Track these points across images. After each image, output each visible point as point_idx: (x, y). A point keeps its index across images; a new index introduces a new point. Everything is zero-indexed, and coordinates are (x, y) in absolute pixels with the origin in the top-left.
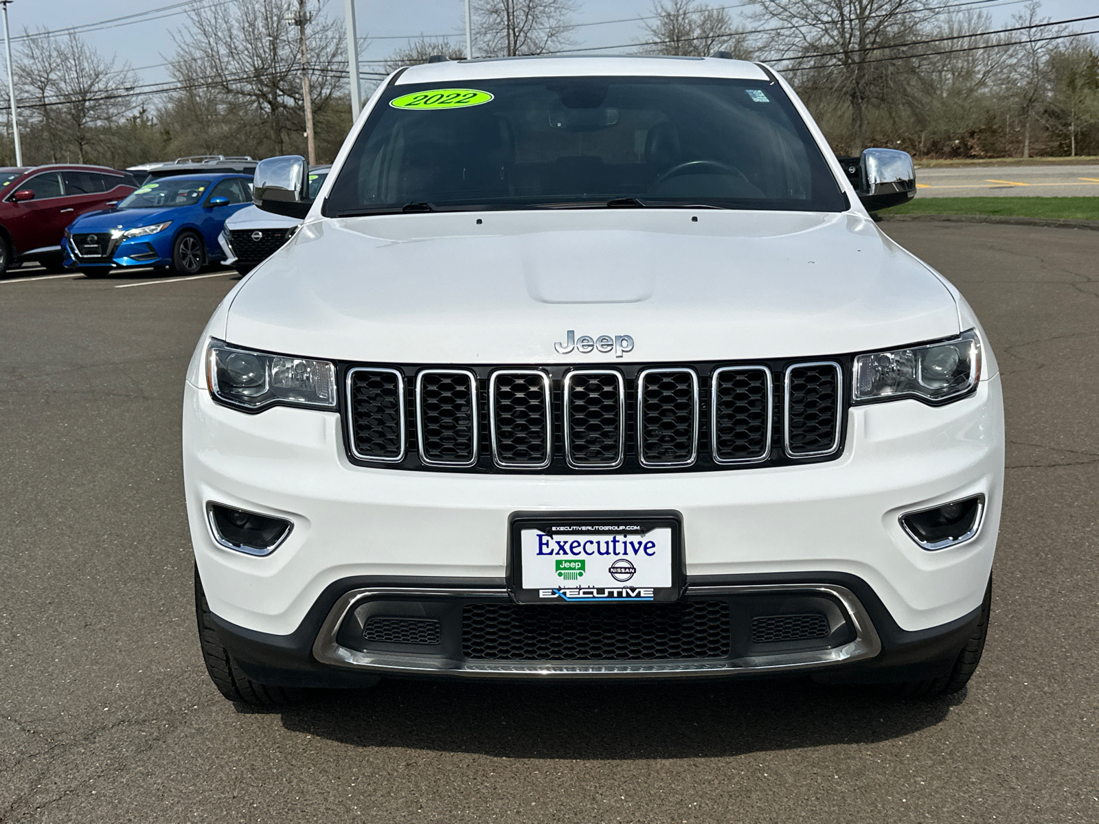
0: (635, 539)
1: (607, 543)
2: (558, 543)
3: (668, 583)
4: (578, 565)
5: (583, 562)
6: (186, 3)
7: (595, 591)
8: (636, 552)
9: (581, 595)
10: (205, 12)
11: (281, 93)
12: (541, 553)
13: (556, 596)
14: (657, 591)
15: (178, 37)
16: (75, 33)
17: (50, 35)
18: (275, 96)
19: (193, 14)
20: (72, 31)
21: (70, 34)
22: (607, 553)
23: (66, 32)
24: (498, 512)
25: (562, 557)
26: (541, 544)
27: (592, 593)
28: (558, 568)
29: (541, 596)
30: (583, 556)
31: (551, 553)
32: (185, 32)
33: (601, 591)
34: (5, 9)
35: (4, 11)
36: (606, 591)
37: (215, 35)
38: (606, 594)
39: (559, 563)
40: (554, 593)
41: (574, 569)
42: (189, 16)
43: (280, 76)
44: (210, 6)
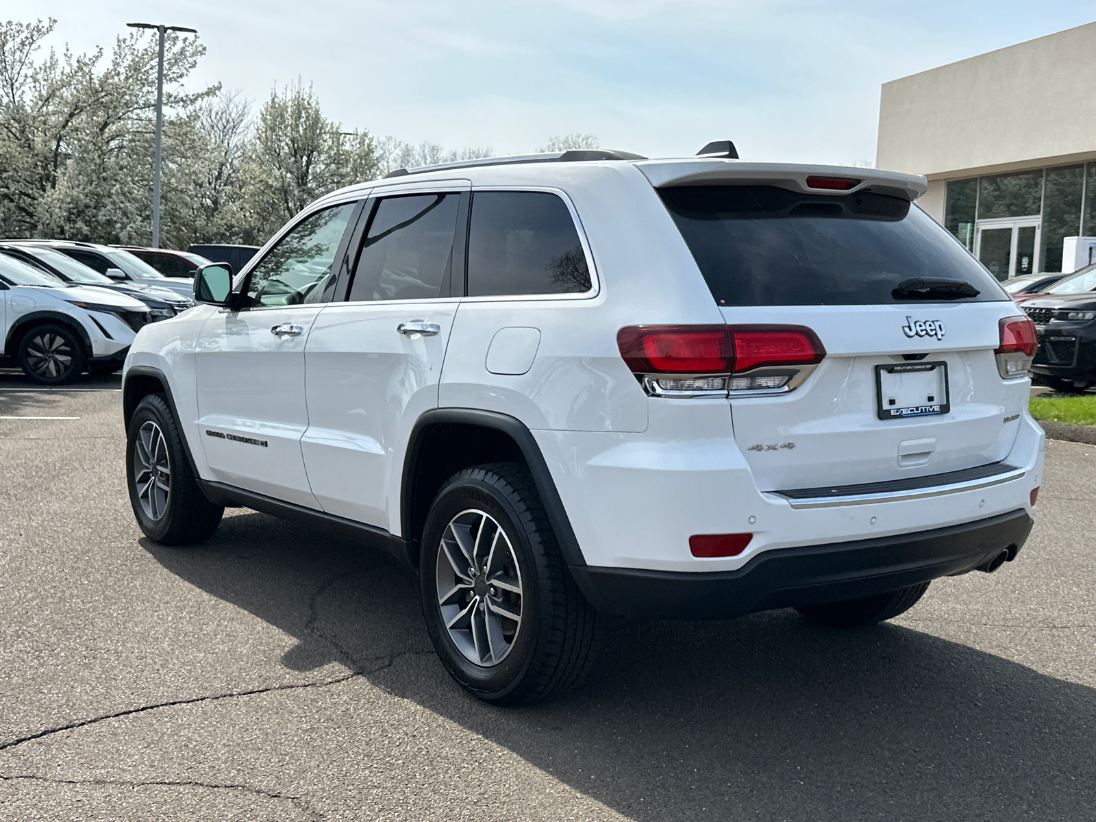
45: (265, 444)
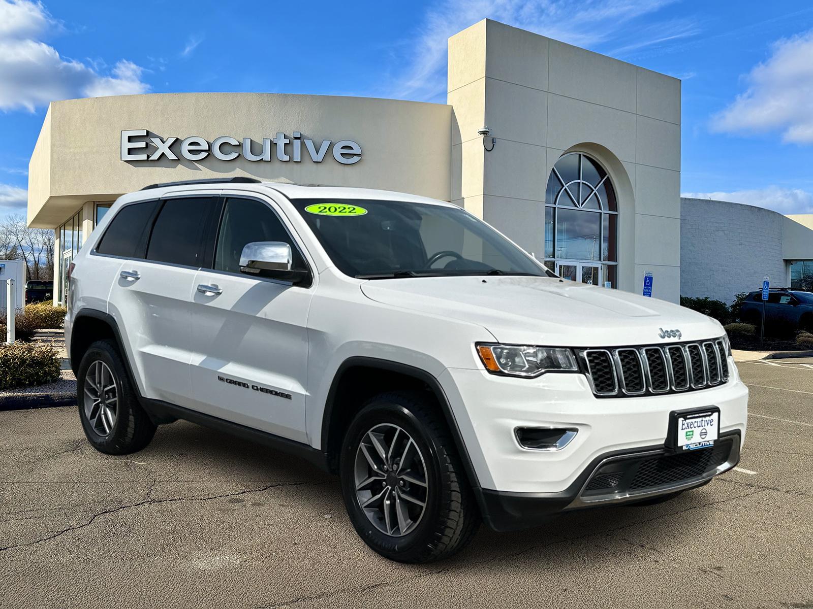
0: (707, 418)
1: (700, 421)
2: (687, 423)
3: (717, 438)
4: (692, 433)
5: (693, 431)
7: (698, 444)
9: (695, 447)
12: (683, 429)
14: (714, 441)
22: (700, 426)
25: (688, 430)
26: (683, 425)
28: (687, 435)
31: (685, 428)
33: (700, 444)
36: (701, 444)
38: (701, 445)
39: (687, 433)
41: (691, 435)
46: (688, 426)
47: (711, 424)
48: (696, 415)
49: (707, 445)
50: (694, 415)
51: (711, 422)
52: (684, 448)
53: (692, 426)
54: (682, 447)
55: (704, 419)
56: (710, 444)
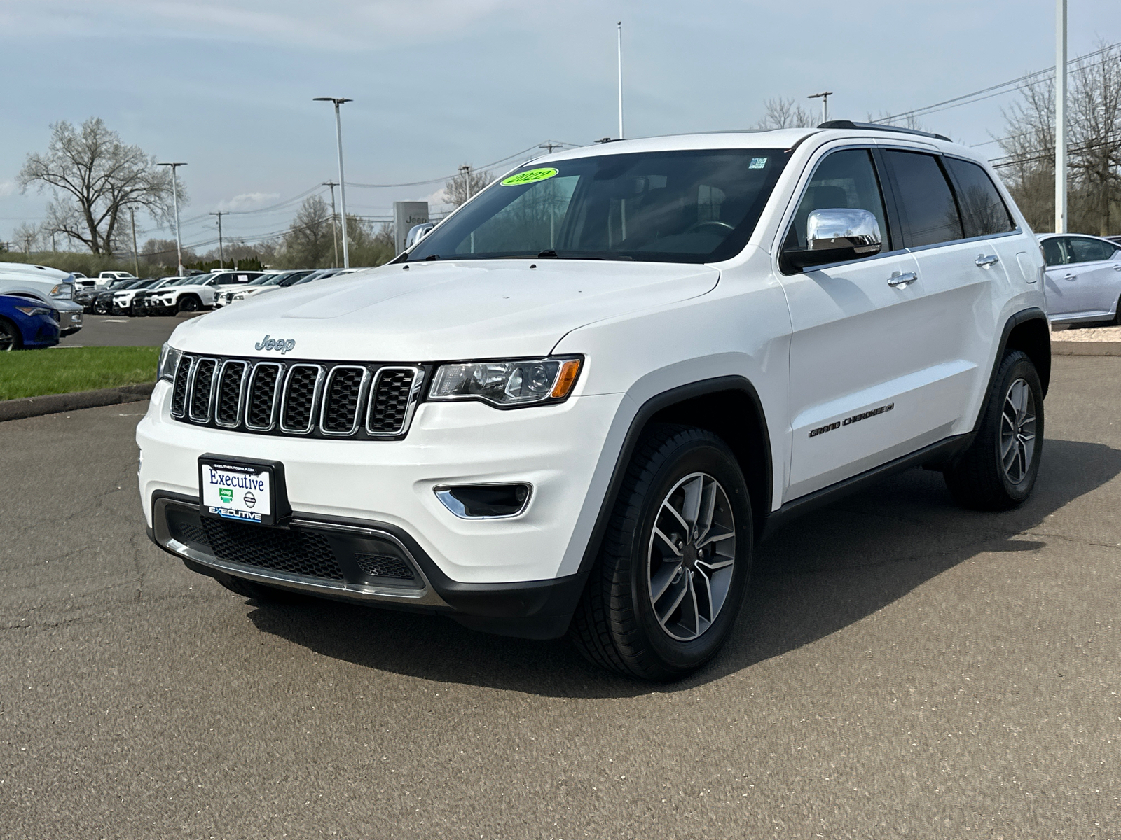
0: (254, 478)
1: (242, 479)
2: (220, 476)
3: (268, 512)
4: (229, 493)
5: (231, 491)
6: (1020, 79)
7: (234, 512)
8: (255, 487)
9: (228, 514)
10: (1039, 86)
11: (1113, 163)
12: (212, 482)
13: (216, 512)
14: (263, 516)
15: (1009, 114)
16: (912, 116)
17: (893, 119)
18: (1107, 166)
19: (1026, 90)
20: (910, 115)
21: (908, 118)
22: (242, 487)
23: (904, 116)
24: (195, 451)
25: (222, 486)
26: (212, 476)
27: (232, 513)
28: (221, 494)
29: (210, 511)
30: (231, 487)
31: (217, 483)
32: (1016, 109)
33: (237, 512)
34: (825, 101)
35: (824, 103)
36: (240, 513)
37: (1048, 109)
38: (239, 515)
39: (221, 490)
40: (216, 511)
41: (228, 495)
42: (1022, 92)
43: (1114, 146)
44: (1045, 80)
45: (891, 407)
46: (222, 480)
47: (261, 488)
48: (229, 467)
49: (250, 518)
50: (225, 466)
51: (259, 486)
52: (211, 510)
53: (229, 482)
54: (208, 508)
55: (248, 476)
56: (254, 519)
